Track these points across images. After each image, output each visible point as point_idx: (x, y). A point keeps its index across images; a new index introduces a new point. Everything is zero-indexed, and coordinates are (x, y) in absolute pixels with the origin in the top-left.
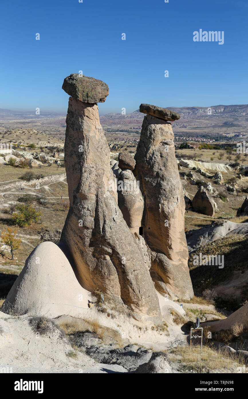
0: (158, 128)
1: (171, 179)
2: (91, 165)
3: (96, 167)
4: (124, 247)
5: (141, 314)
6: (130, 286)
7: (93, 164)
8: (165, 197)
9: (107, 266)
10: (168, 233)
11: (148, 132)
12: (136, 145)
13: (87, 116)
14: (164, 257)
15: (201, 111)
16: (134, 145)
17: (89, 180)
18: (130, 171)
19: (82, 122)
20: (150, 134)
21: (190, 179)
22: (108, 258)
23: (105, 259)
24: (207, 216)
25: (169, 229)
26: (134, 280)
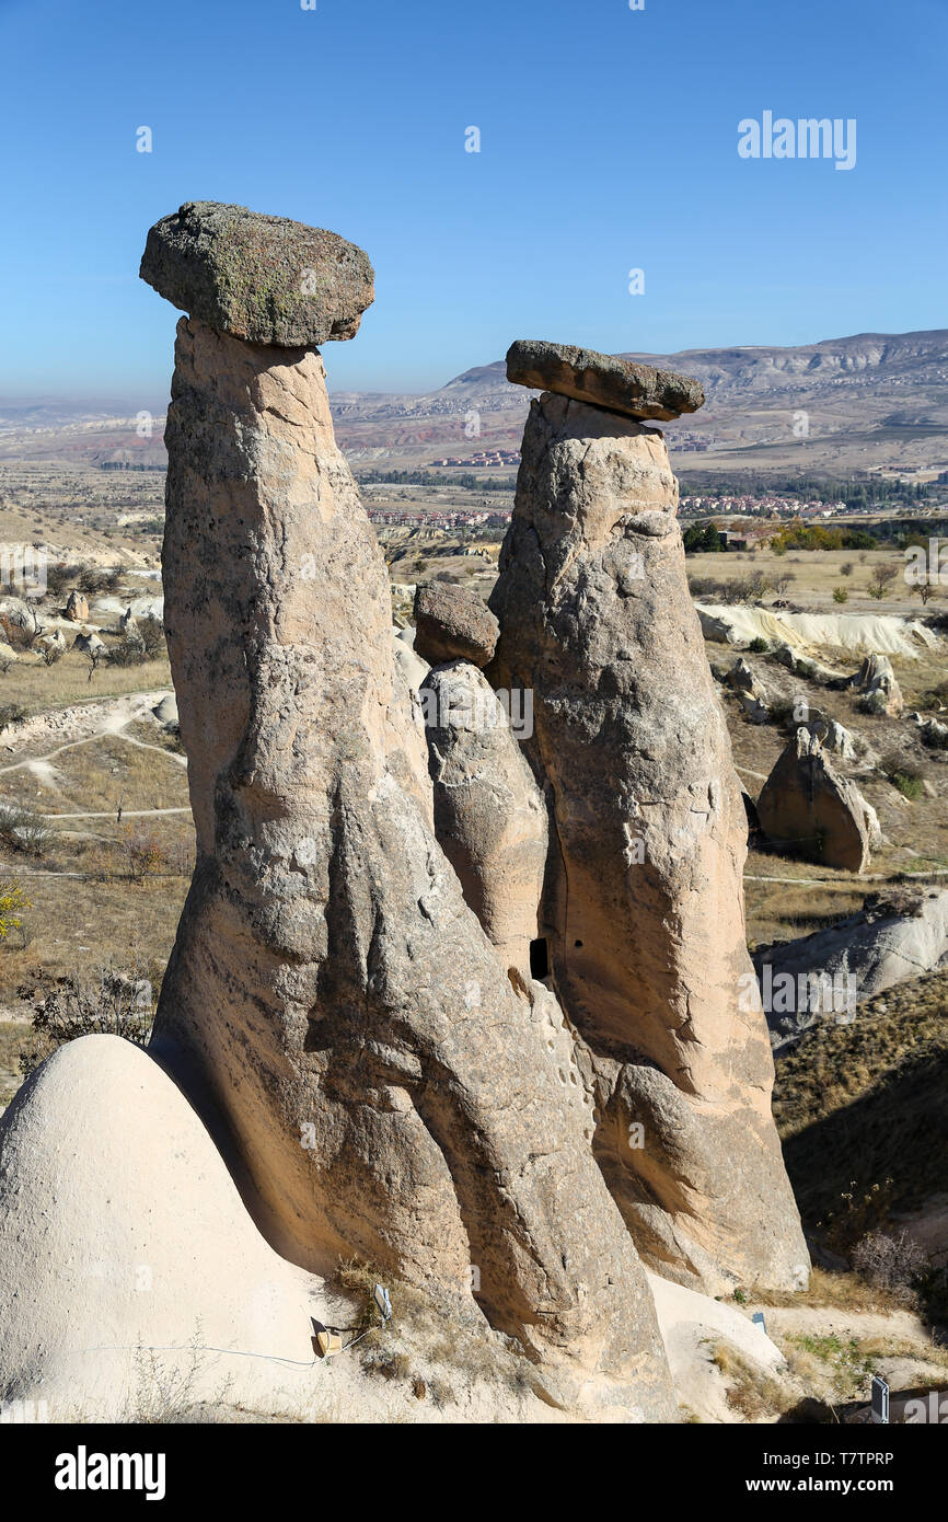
0: (602, 457)
1: (675, 698)
2: (303, 650)
3: (327, 655)
4: (479, 1041)
5: (576, 1374)
6: (515, 1235)
7: (312, 641)
8: (651, 786)
9: (401, 1140)
10: (674, 962)
11: (555, 479)
12: (465, 544)
13: (272, 410)
14: (656, 1084)
15: (772, 368)
16: (455, 543)
17: (296, 722)
18: (471, 669)
19: (248, 440)
20: (561, 485)
21: (740, 696)
22: (401, 1098)
23: (386, 1105)
24: (832, 871)
25: (677, 943)
26: (532, 1202)
